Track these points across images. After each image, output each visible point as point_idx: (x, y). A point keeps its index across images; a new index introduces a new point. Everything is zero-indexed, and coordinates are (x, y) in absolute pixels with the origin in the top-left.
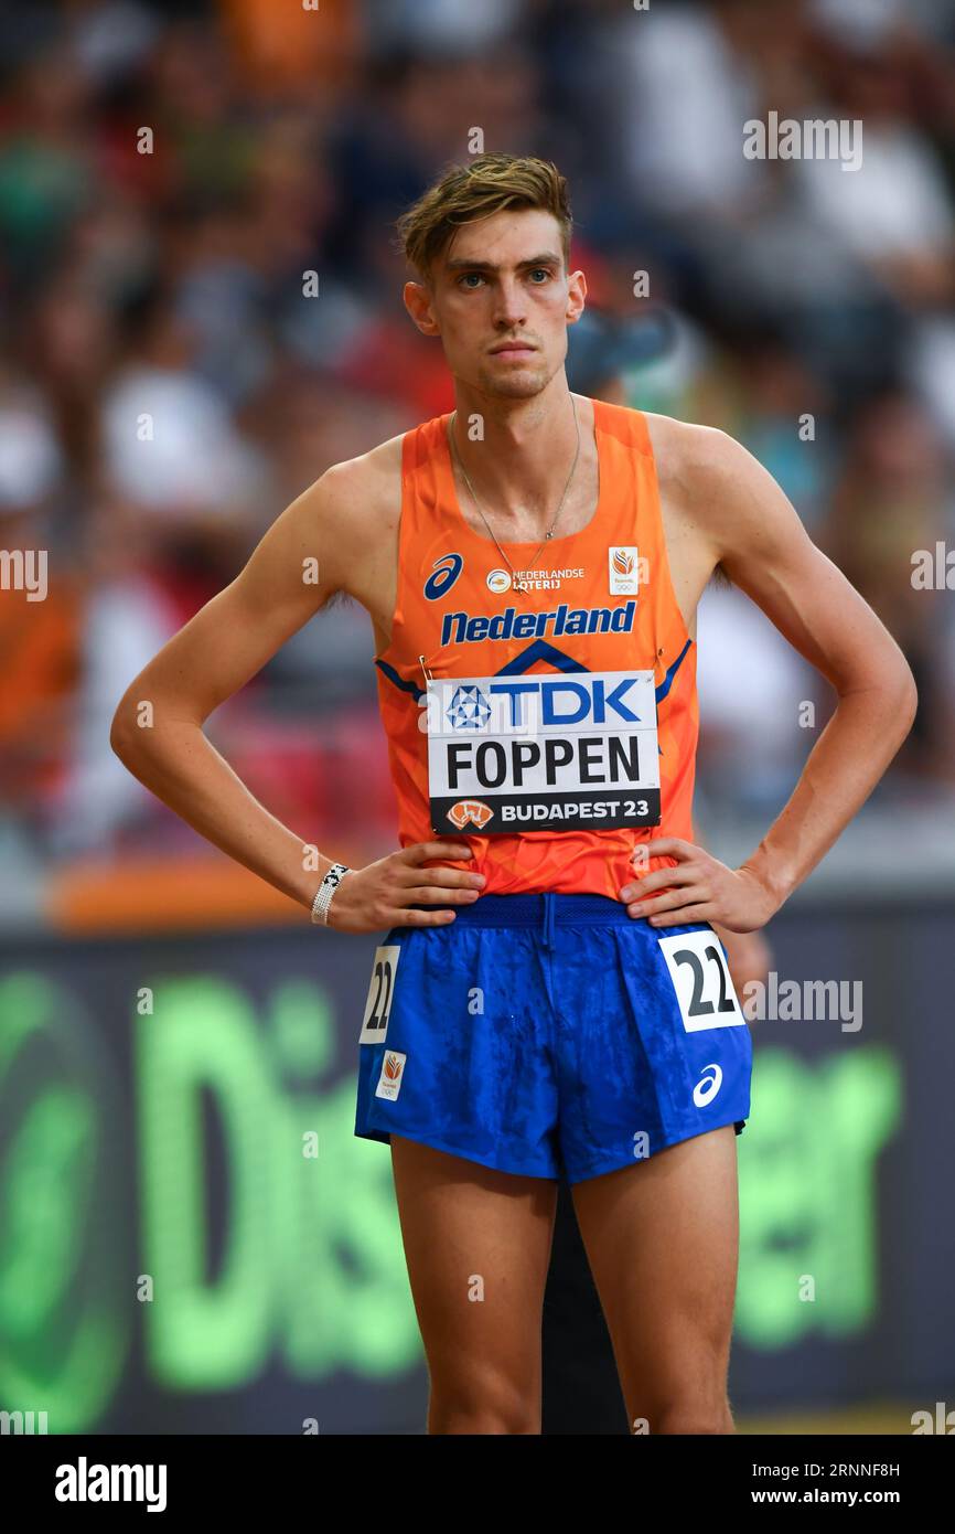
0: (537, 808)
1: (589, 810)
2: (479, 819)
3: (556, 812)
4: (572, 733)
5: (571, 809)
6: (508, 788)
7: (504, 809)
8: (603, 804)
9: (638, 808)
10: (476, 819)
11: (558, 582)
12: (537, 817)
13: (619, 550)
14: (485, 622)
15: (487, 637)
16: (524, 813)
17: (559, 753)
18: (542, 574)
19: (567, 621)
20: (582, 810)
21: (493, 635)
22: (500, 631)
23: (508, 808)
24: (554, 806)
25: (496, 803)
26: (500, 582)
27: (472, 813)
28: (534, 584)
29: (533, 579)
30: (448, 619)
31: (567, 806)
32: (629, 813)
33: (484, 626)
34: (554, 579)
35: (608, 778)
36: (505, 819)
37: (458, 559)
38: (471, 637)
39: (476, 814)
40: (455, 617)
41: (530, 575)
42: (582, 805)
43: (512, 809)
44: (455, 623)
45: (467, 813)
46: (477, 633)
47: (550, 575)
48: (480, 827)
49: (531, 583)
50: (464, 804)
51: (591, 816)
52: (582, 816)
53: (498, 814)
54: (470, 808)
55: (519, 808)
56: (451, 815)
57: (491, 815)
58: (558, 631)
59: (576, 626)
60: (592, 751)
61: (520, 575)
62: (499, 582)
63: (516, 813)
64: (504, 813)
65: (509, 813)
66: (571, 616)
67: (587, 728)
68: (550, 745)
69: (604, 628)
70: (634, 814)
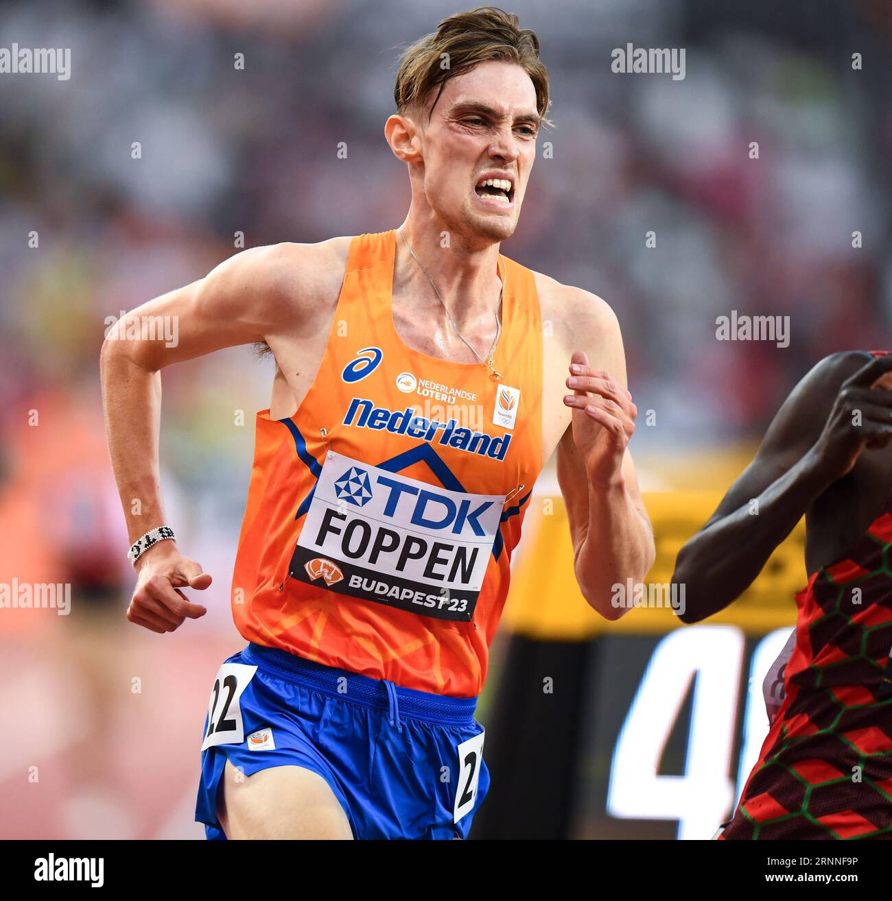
0: (380, 584)
1: (421, 599)
2: (329, 578)
3: (394, 592)
4: (431, 537)
5: (407, 594)
6: (363, 562)
7: (354, 577)
8: (435, 597)
9: (459, 606)
10: (328, 577)
11: (454, 398)
12: (377, 591)
13: (506, 388)
14: (387, 414)
15: (386, 427)
16: (368, 585)
17: (415, 548)
18: (444, 388)
19: (453, 435)
20: (416, 597)
21: (391, 428)
22: (397, 426)
23: (357, 577)
24: (394, 588)
25: (348, 570)
26: (408, 384)
27: (326, 571)
28: (434, 395)
29: (434, 390)
30: (356, 403)
31: (405, 591)
32: (452, 608)
33: (385, 418)
34: (452, 395)
35: (446, 578)
36: (351, 584)
37: (379, 354)
38: (371, 424)
39: (329, 574)
40: (362, 403)
41: (433, 386)
42: (417, 593)
43: (360, 579)
44: (361, 408)
45: (321, 570)
46: (377, 423)
47: (448, 391)
48: (329, 585)
49: (432, 392)
50: (323, 561)
51: (421, 603)
52: (414, 601)
53: (347, 579)
54: (326, 566)
55: (366, 580)
56: (308, 566)
57: (341, 579)
58: (444, 441)
59: (459, 442)
60: (442, 554)
61: (424, 383)
62: (406, 383)
63: (362, 583)
64: (352, 580)
65: (356, 582)
66: (458, 431)
67: (445, 535)
68: (410, 540)
69: (482, 451)
70: (455, 610)
